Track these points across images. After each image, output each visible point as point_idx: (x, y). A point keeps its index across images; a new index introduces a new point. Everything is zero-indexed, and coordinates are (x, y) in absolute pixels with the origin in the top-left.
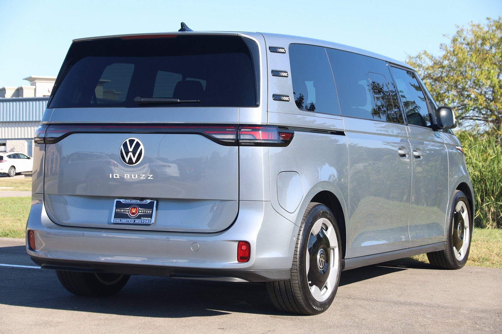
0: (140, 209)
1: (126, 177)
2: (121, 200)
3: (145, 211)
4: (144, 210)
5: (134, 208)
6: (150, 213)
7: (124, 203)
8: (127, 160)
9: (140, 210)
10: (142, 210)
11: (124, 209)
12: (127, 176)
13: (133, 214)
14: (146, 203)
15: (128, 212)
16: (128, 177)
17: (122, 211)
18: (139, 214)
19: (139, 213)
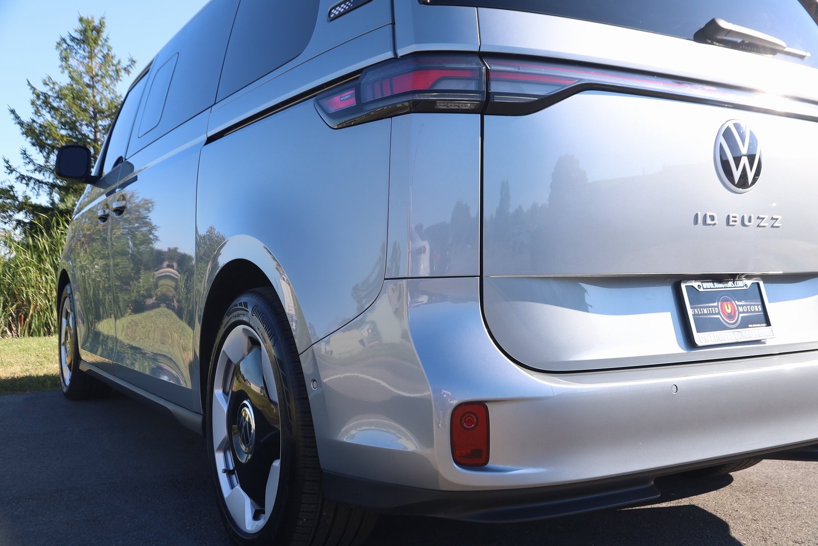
0: (738, 303)
1: (733, 221)
2: (695, 284)
3: (749, 307)
4: (746, 305)
5: (727, 300)
6: (759, 312)
7: (702, 290)
8: (737, 175)
9: (740, 306)
10: (743, 306)
11: (707, 307)
12: (735, 217)
13: (731, 316)
14: (745, 288)
15: (719, 314)
16: (735, 221)
17: (705, 312)
18: (741, 315)
19: (740, 313)
